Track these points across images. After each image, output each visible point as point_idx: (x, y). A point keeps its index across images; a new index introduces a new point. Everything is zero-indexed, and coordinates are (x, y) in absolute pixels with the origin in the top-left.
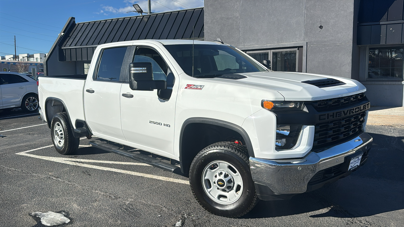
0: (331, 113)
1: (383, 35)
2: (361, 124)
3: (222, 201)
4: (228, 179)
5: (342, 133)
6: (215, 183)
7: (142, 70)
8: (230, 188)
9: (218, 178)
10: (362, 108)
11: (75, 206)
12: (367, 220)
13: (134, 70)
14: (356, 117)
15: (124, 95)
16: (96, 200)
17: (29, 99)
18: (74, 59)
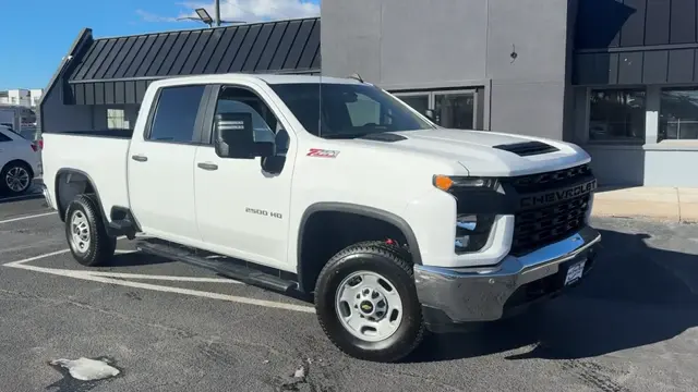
0: (538, 195)
1: (612, 70)
2: (583, 214)
3: (369, 336)
4: (378, 300)
5: (555, 227)
6: (356, 307)
7: (237, 125)
8: (381, 315)
9: (363, 298)
10: (584, 188)
11: (124, 349)
12: (594, 361)
13: (222, 126)
14: (577, 202)
15: (200, 165)
16: (157, 340)
17: (13, 172)
18: (90, 102)
